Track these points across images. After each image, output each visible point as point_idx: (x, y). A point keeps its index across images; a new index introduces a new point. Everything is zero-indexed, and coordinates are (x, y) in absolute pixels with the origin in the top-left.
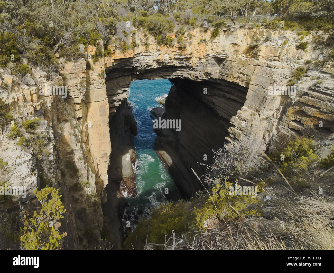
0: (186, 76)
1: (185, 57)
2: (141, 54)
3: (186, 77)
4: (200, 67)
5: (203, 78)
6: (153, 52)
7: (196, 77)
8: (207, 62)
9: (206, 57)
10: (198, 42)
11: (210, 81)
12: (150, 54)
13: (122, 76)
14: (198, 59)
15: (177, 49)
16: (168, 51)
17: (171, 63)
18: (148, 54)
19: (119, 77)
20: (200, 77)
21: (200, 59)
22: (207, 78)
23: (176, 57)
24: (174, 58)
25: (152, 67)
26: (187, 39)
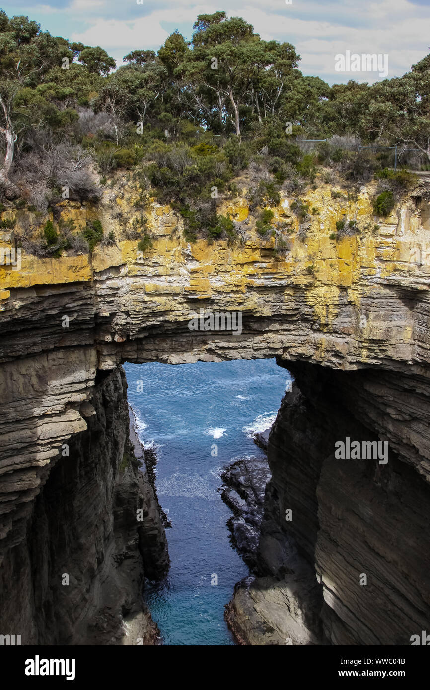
0: (300, 351)
1: (290, 281)
2: (124, 271)
3: (300, 355)
4: (346, 319)
5: (359, 359)
6: (172, 265)
7: (337, 355)
8: (369, 301)
9: (361, 285)
10: (330, 233)
11: (387, 368)
12: (160, 270)
13: (57, 349)
14: (336, 291)
15: (257, 255)
16: (222, 262)
17: (240, 304)
18: (151, 271)
19: (46, 352)
20: (349, 354)
21: (343, 289)
22: (376, 358)
23: (258, 282)
24: (250, 288)
25: (170, 317)
26: (293, 222)
